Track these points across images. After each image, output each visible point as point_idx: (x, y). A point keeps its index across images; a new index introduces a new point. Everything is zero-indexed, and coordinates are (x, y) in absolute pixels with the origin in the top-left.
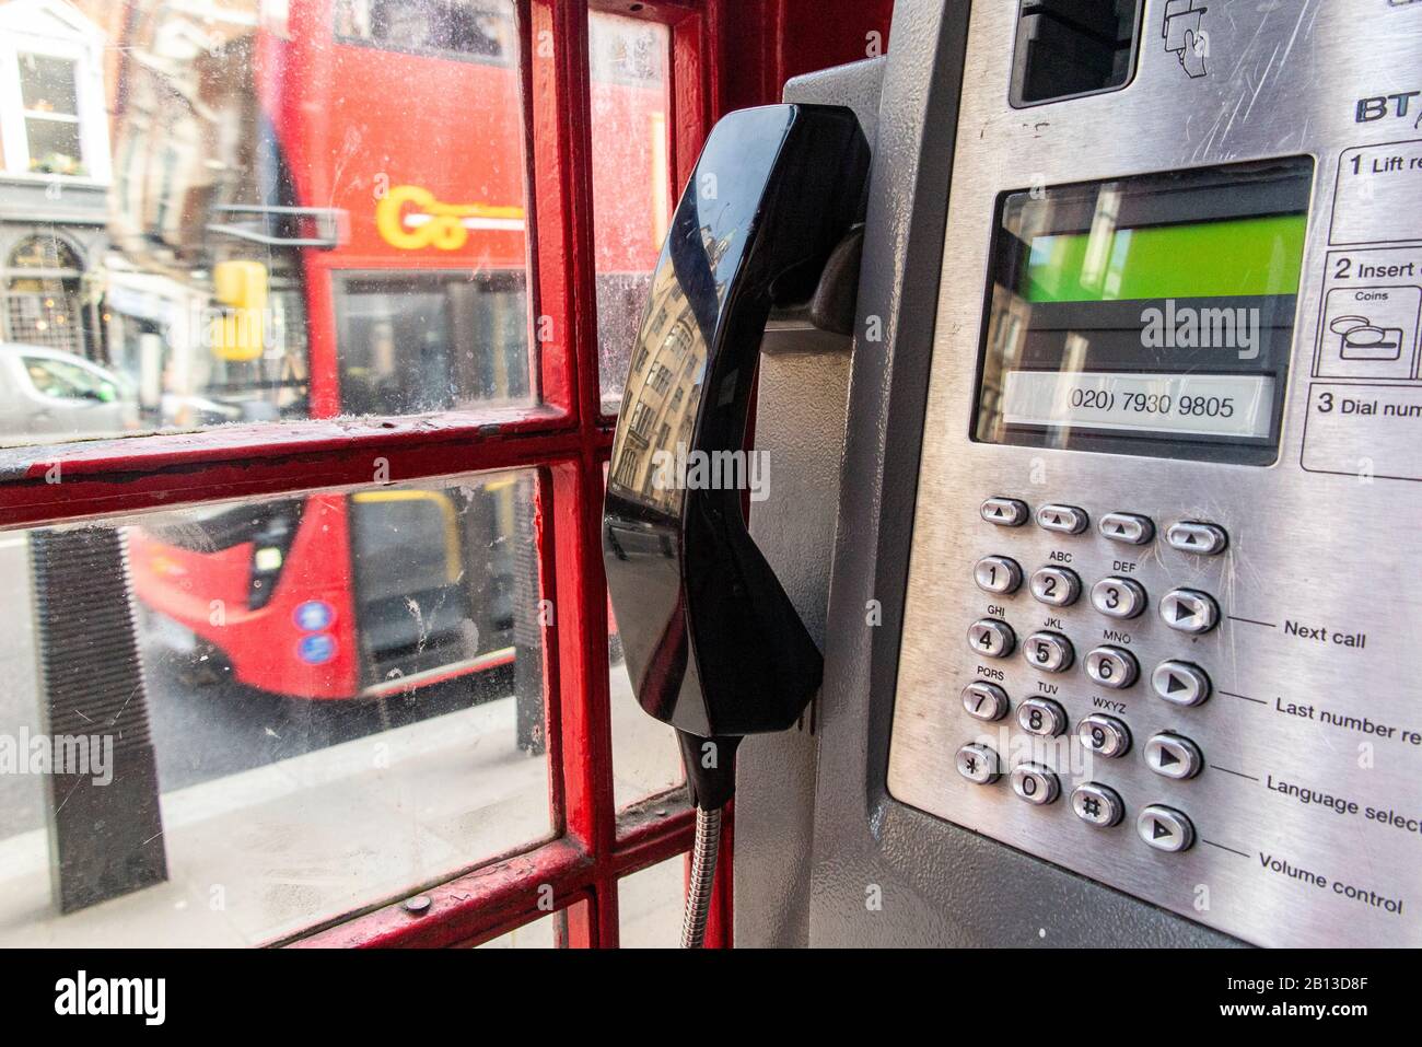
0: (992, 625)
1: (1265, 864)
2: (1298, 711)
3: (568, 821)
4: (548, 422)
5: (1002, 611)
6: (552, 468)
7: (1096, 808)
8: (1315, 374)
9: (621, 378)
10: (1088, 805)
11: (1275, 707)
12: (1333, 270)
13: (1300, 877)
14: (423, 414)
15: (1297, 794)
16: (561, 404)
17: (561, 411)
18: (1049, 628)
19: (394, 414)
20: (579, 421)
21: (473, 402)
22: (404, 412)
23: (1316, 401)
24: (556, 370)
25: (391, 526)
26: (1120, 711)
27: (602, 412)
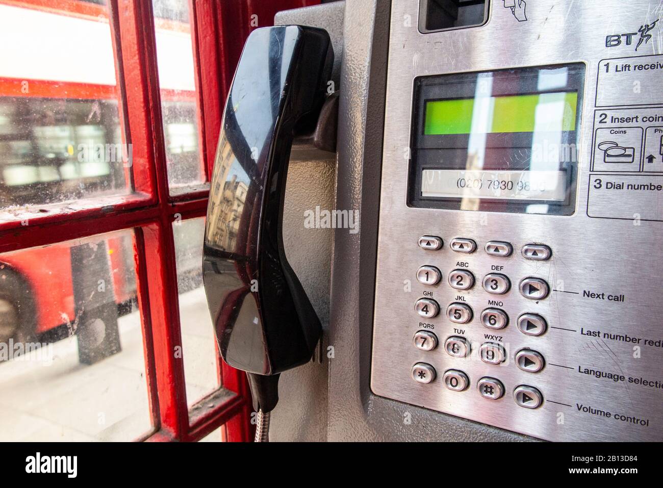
0: (427, 302)
1: (579, 409)
2: (592, 334)
3: (162, 421)
4: (141, 202)
5: (431, 294)
6: (143, 228)
7: (491, 390)
8: (592, 170)
9: (177, 175)
10: (487, 389)
11: (581, 332)
12: (598, 119)
13: (598, 414)
14: (63, 202)
15: (594, 374)
16: (147, 191)
17: (146, 196)
18: (458, 301)
19: (45, 203)
20: (158, 201)
21: (94, 193)
22: (51, 201)
23: (593, 183)
24: (143, 172)
25: (47, 271)
26: (499, 340)
27: (170, 194)
